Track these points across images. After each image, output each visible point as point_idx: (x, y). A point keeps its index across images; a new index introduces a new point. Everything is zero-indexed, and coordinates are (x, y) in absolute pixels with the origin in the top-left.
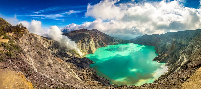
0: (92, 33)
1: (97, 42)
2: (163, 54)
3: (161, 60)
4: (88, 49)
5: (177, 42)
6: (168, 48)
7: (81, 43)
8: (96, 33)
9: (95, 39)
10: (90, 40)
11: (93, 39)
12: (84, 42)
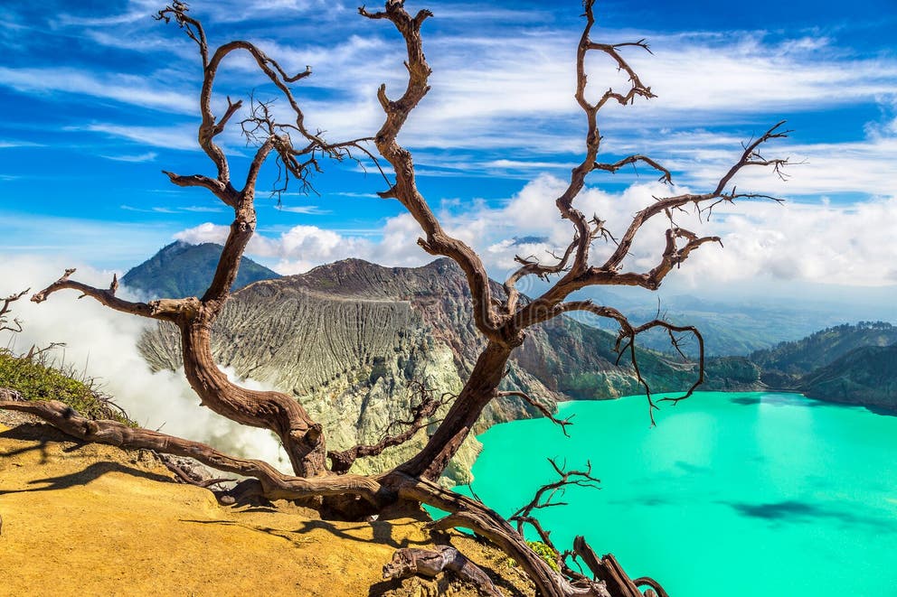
0: (424, 298)
7: (353, 391)
8: (456, 296)
9: (454, 345)
10: (425, 357)
11: (447, 349)
12: (373, 380)
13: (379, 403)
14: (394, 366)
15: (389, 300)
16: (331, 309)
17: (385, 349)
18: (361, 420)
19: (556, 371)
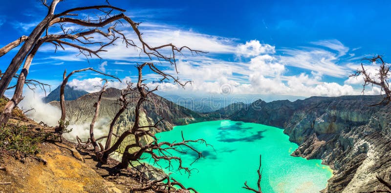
1: (151, 119)
2: (311, 142)
3: (311, 155)
5: (340, 118)
6: (320, 130)
7: (115, 125)
11: (144, 113)
12: (120, 122)
13: (122, 128)
14: (126, 118)
16: (107, 102)
17: (123, 113)
19: (172, 118)
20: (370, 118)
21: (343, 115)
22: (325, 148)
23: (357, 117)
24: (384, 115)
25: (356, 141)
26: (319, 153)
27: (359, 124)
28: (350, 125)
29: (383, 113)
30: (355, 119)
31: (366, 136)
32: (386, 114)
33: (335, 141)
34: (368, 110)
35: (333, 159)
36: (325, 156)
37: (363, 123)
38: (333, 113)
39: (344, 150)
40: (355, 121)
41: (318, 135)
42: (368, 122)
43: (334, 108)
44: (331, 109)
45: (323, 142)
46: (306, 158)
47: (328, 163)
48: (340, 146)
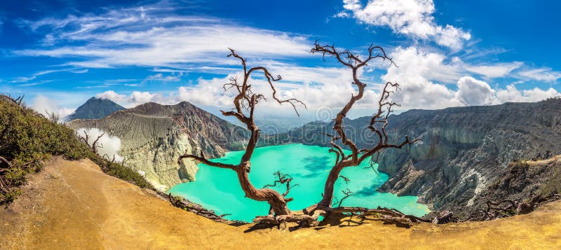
0: (177, 116)
1: (196, 142)
2: (405, 172)
3: (403, 190)
4: (174, 166)
5: (445, 138)
6: (418, 155)
7: (151, 149)
8: (188, 115)
9: (188, 133)
10: (178, 138)
11: (185, 134)
12: (159, 146)
13: (161, 154)
14: (166, 141)
15: (164, 117)
16: (144, 121)
17: (163, 134)
18: (154, 159)
19: (225, 141)
20: (483, 138)
21: (448, 134)
22: (422, 180)
23: (467, 136)
24: (501, 134)
25: (464, 171)
26: (414, 187)
27: (469, 146)
28: (457, 149)
29: (500, 131)
30: (464, 139)
31: (478, 163)
32: (504, 133)
33: (437, 170)
34: (481, 127)
35: (433, 196)
36: (422, 191)
37: (475, 146)
38: (435, 131)
39: (448, 183)
40: (464, 142)
41: (415, 162)
42: (481, 144)
43: (436, 124)
44: (433, 126)
45: (421, 172)
46: (396, 195)
47: (426, 201)
48: (444, 177)
